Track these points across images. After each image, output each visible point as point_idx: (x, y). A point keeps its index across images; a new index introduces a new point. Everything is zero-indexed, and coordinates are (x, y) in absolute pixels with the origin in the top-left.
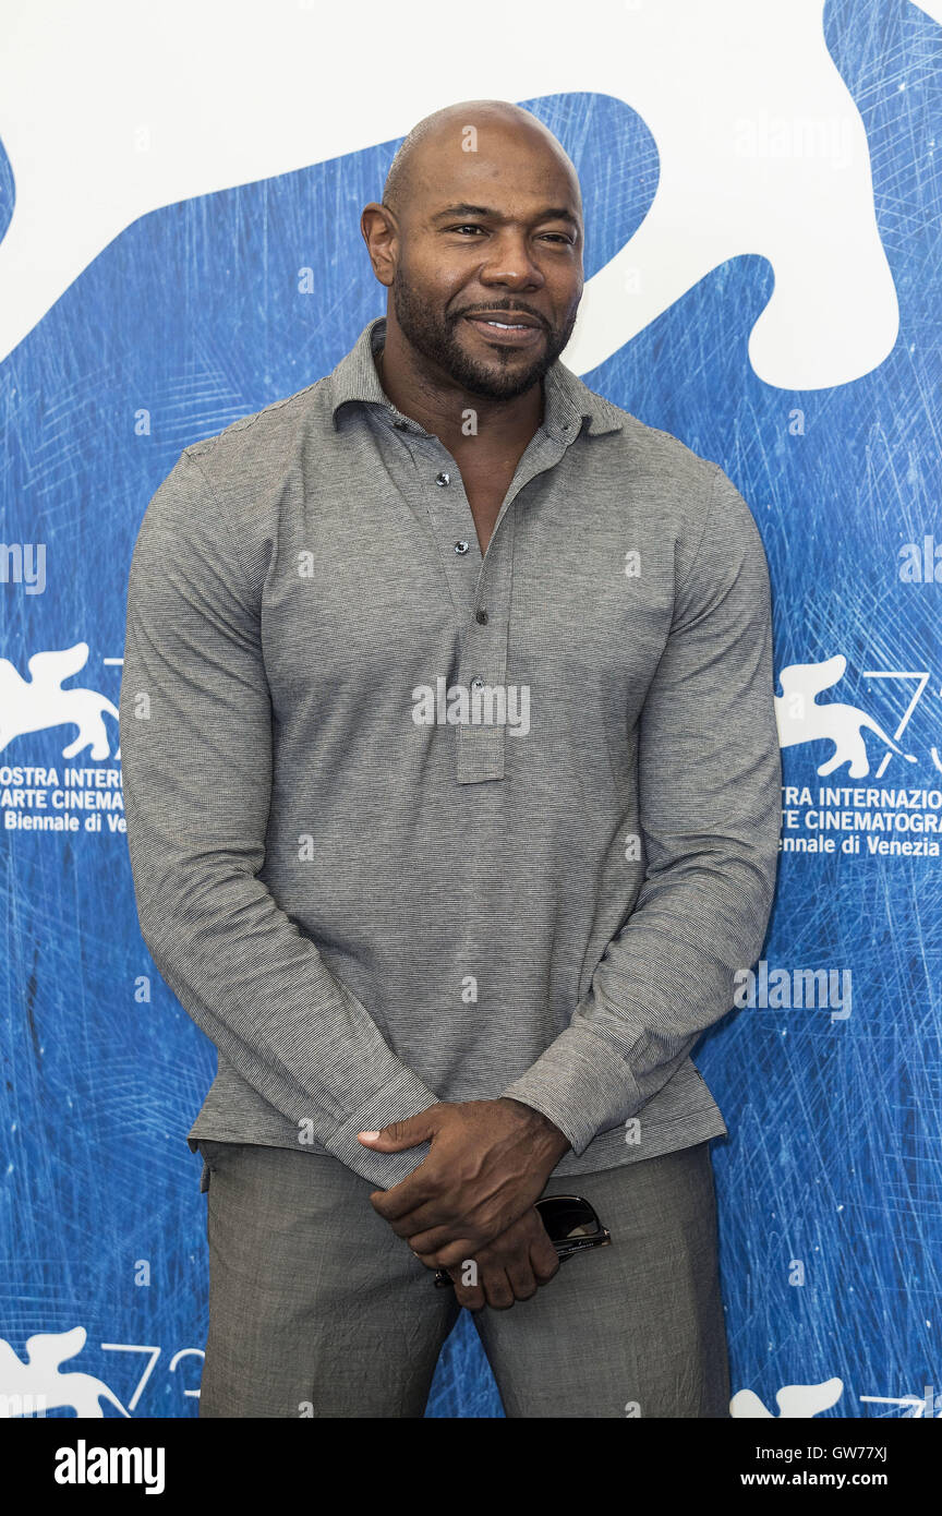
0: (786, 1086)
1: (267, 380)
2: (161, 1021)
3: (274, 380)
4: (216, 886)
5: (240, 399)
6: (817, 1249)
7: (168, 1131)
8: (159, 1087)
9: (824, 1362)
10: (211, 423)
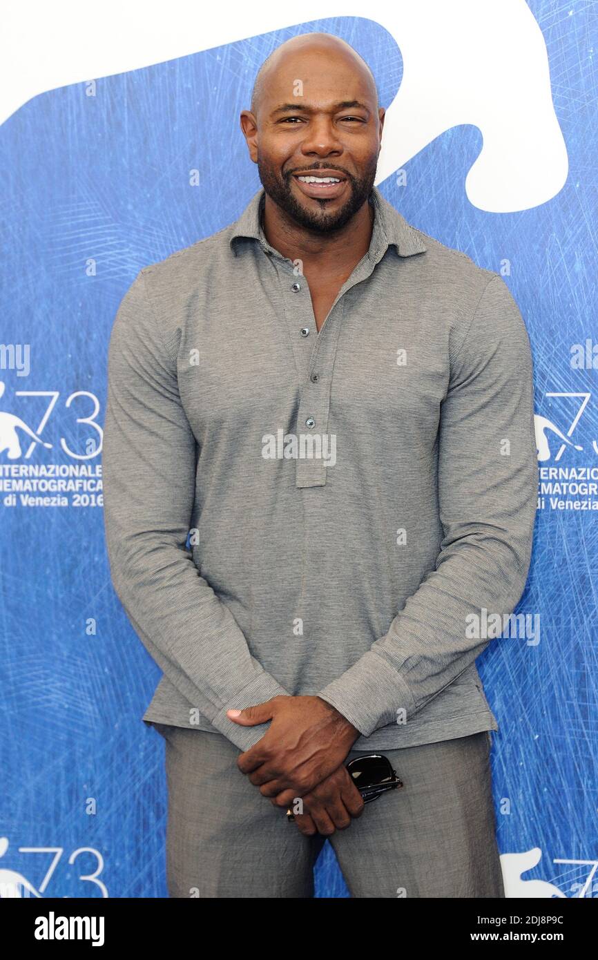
0: (498, 658)
1: (130, 207)
2: (61, 629)
3: (135, 207)
4: (146, 554)
5: (110, 219)
6: (521, 764)
7: (67, 703)
8: (60, 674)
9: (528, 837)
10: (90, 236)
